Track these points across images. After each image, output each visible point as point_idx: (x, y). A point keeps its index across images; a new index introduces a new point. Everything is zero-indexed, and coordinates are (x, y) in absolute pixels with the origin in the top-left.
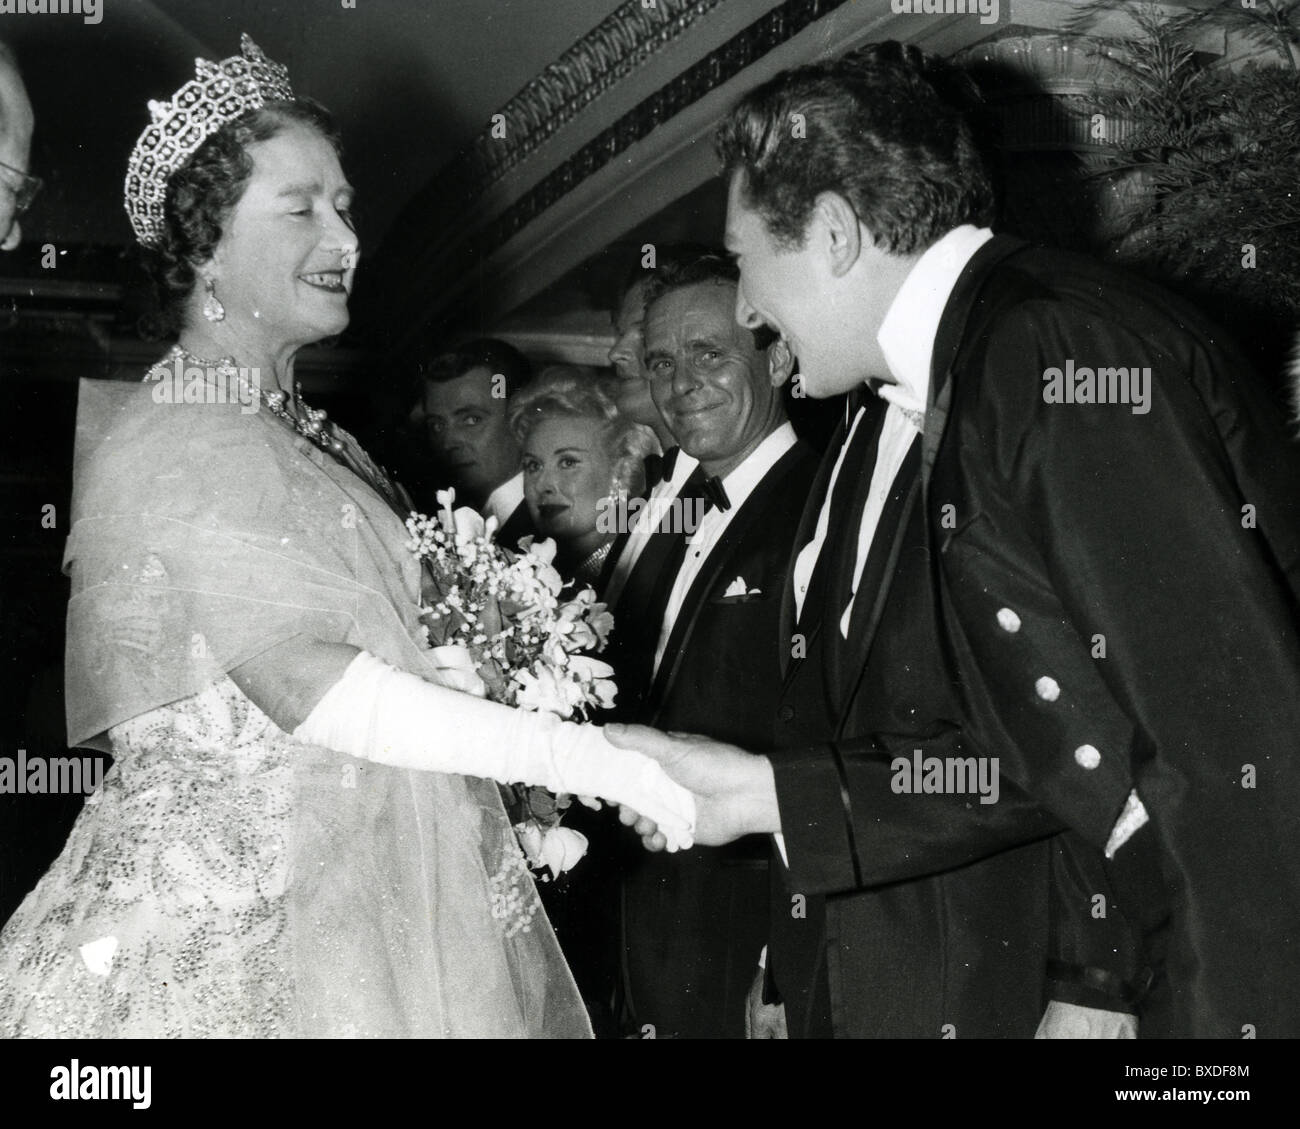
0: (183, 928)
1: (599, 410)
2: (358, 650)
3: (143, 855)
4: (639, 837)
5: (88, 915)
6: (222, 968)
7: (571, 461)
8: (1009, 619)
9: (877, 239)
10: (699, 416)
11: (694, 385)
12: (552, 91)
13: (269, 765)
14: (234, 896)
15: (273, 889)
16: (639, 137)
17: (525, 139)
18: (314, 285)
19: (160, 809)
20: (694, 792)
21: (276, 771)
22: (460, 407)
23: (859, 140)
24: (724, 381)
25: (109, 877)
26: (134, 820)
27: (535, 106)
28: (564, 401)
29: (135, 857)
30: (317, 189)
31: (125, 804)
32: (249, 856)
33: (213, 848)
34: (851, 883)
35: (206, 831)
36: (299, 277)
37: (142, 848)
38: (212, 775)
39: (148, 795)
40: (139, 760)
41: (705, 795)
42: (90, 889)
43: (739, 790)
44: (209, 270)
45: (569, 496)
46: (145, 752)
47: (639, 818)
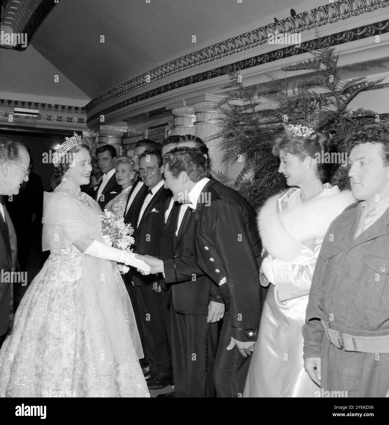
0: (63, 285)
1: (130, 163)
2: (94, 239)
3: (56, 272)
4: (140, 273)
5: (47, 283)
6: (69, 292)
7: (124, 171)
8: (207, 248)
9: (191, 179)
10: (148, 179)
11: (148, 174)
12: (120, 90)
13: (77, 256)
14: (71, 280)
15: (77, 279)
16: (136, 102)
17: (114, 96)
18: (84, 176)
19: (59, 264)
20: (150, 266)
21: (78, 257)
22: (104, 157)
23: (189, 163)
24: (153, 173)
25: (50, 276)
26: (54, 266)
27: (117, 91)
28: (123, 161)
29: (54, 273)
30: (86, 161)
31: (53, 263)
32: (74, 273)
33: (67, 271)
34: (175, 281)
35: (66, 268)
36: (82, 175)
37: (56, 271)
38: (67, 258)
39: (56, 262)
40: (55, 255)
41: (151, 266)
42: (47, 278)
43: (157, 266)
44: (67, 173)
45: (123, 178)
46: (56, 254)
47: (141, 270)
